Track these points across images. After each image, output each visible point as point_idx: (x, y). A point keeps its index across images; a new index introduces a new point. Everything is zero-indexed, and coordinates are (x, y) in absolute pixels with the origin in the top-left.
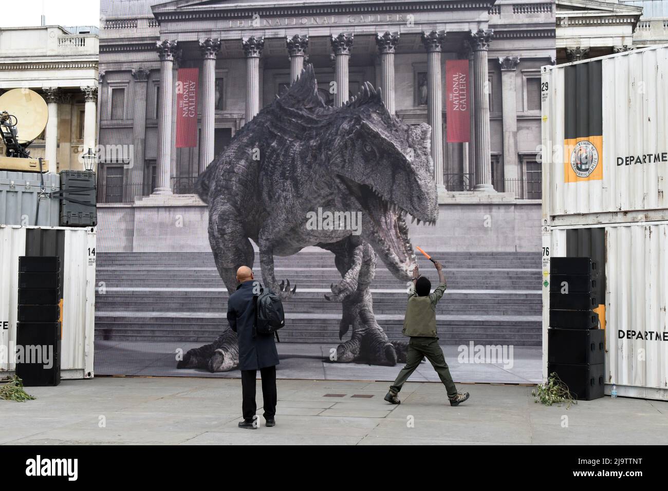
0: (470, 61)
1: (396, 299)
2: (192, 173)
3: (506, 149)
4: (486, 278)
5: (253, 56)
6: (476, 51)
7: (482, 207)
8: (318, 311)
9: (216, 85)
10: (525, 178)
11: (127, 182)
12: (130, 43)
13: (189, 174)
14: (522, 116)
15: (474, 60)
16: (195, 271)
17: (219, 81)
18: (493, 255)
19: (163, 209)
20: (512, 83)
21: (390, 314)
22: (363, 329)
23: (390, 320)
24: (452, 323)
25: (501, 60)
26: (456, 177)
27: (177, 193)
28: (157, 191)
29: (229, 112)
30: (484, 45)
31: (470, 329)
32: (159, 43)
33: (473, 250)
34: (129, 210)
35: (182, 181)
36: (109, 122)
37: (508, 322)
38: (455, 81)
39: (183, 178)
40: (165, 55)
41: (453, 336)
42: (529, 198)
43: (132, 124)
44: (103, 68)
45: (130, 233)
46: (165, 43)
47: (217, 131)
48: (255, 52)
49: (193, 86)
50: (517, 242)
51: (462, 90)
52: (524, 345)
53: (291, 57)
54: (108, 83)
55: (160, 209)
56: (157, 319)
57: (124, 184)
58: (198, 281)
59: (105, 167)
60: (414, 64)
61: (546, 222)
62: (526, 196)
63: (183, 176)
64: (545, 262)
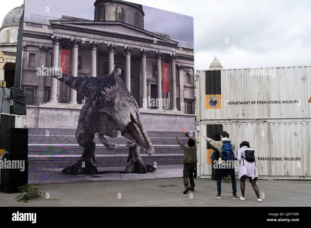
0: (170, 64)
2: (67, 95)
3: (181, 96)
5: (94, 49)
6: (172, 61)
7: (174, 116)
8: (119, 153)
9: (78, 59)
10: (186, 107)
11: (36, 96)
12: (39, 34)
13: (65, 94)
14: (185, 86)
15: (171, 64)
16: (68, 137)
17: (79, 57)
18: (177, 133)
19: (53, 109)
20: (182, 74)
21: (144, 154)
22: (135, 159)
23: (144, 156)
24: (165, 157)
25: (179, 66)
27: (60, 103)
28: (50, 101)
29: (84, 71)
30: (174, 60)
31: (170, 159)
32: (53, 37)
33: (171, 131)
34: (36, 108)
35: (62, 97)
36: (27, 68)
37: (181, 156)
38: (165, 71)
39: (62, 96)
40: (55, 42)
41: (165, 161)
44: (25, 43)
45: (37, 119)
46: (55, 37)
48: (95, 48)
49: (68, 57)
50: (184, 128)
51: (168, 74)
53: (109, 52)
54: (27, 50)
55: (52, 109)
56: (50, 158)
57: (34, 97)
58: (69, 141)
59: (25, 88)
60: (152, 62)
61: (198, 122)
62: (186, 113)
63: (63, 95)
64: (198, 136)
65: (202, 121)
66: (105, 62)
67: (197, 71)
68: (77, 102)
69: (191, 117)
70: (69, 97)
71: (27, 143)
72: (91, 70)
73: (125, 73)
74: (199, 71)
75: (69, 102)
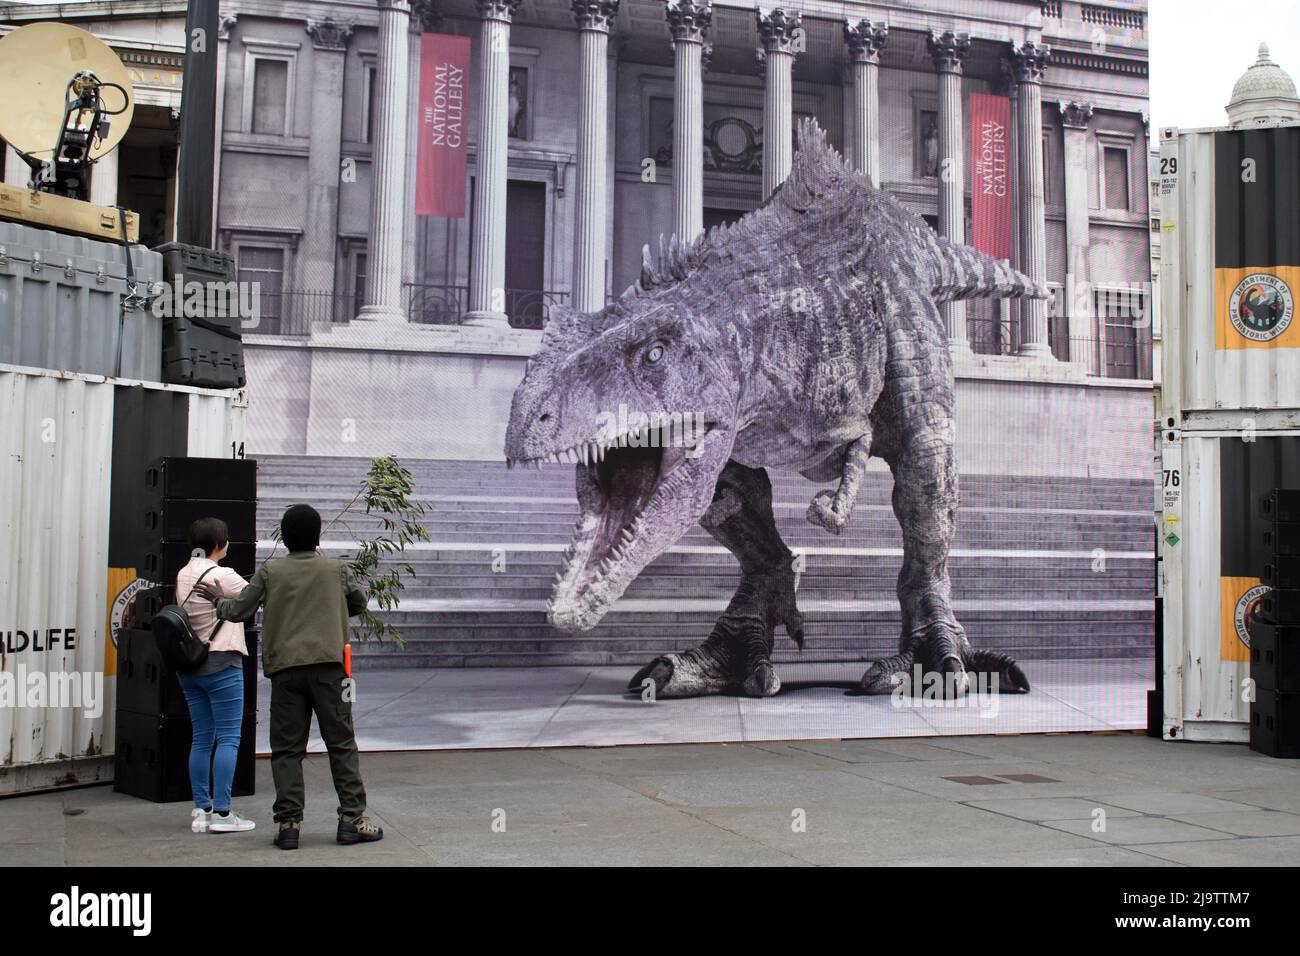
0: (1011, 100)
1: (882, 569)
2: (454, 276)
4: (1040, 526)
5: (594, 28)
6: (1022, 83)
7: (1032, 388)
9: (512, 83)
10: (1103, 336)
11: (291, 286)
13: (446, 277)
14: (1099, 219)
15: (1018, 100)
16: (459, 503)
17: (517, 73)
18: (1051, 483)
19: (384, 357)
20: (1081, 150)
21: (868, 599)
23: (868, 613)
25: (1063, 108)
26: (988, 326)
27: (417, 321)
28: (368, 312)
29: (541, 146)
30: (1034, 73)
31: (1012, 629)
33: (1018, 472)
34: (296, 354)
35: (430, 292)
36: (246, 139)
37: (1076, 613)
38: (985, 136)
39: (431, 286)
42: (1109, 376)
43: (307, 149)
44: (231, 5)
45: (300, 410)
47: (513, 186)
48: (598, 20)
49: (456, 75)
51: (999, 156)
52: (1100, 656)
53: (677, 42)
54: (245, 45)
55: (376, 357)
57: (284, 291)
58: (466, 526)
59: (236, 245)
60: (912, 92)
61: (1171, 422)
62: (1104, 371)
63: (432, 283)
64: (1170, 499)
65: (1192, 416)
66: (652, 98)
67: (1169, 135)
68: (506, 317)
69: (1130, 393)
70: (464, 293)
71: (254, 539)
72: (581, 143)
73: (761, 156)
74: (1180, 135)
75: (467, 318)
